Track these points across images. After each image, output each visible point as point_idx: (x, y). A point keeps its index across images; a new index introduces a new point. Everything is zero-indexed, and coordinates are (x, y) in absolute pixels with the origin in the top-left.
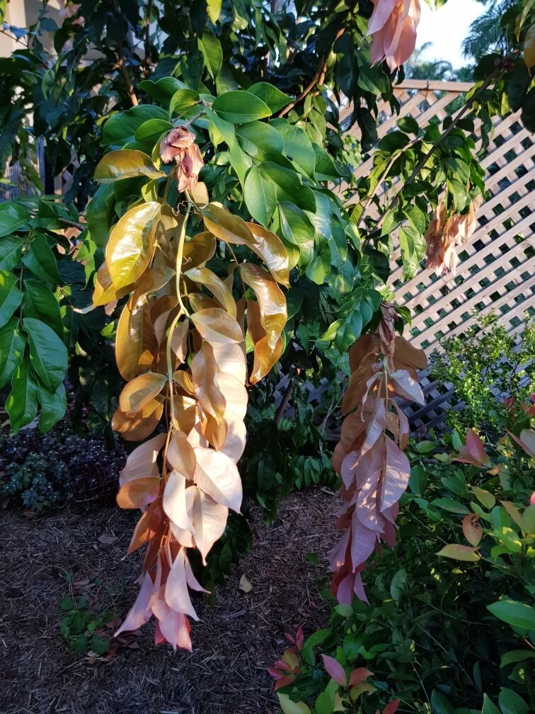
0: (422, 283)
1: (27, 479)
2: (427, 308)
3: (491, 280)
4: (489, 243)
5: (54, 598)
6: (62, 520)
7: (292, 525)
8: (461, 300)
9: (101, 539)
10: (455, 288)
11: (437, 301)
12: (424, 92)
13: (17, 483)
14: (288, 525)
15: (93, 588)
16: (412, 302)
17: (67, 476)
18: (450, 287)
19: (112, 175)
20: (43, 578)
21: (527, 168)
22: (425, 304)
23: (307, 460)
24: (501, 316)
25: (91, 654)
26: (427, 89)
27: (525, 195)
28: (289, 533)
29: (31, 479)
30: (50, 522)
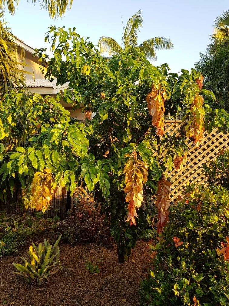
0: (180, 175)
1: (68, 234)
2: (182, 182)
3: (201, 174)
4: (198, 163)
5: (82, 262)
6: (79, 246)
7: (145, 249)
8: (192, 180)
9: (90, 251)
10: (190, 176)
11: (185, 180)
12: (175, 123)
13: (66, 235)
14: (144, 249)
15: (92, 261)
16: (177, 181)
17: (79, 233)
18: (189, 176)
19: (126, 157)
20: (78, 258)
21: (207, 142)
22: (181, 181)
23: (149, 230)
24: (205, 184)
25: (95, 274)
26: (175, 122)
27: (207, 149)
28: (145, 251)
29: (69, 234)
30: (75, 247)
